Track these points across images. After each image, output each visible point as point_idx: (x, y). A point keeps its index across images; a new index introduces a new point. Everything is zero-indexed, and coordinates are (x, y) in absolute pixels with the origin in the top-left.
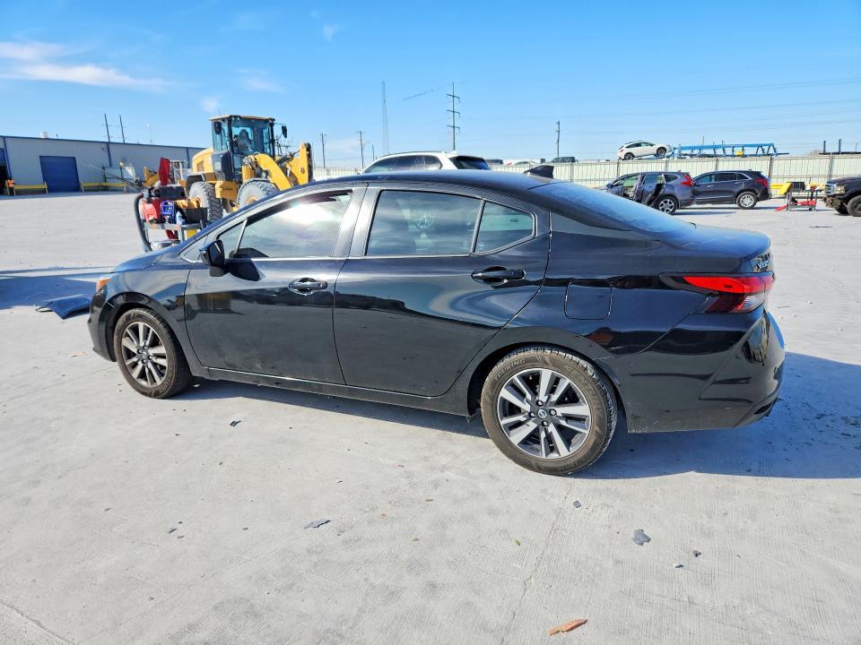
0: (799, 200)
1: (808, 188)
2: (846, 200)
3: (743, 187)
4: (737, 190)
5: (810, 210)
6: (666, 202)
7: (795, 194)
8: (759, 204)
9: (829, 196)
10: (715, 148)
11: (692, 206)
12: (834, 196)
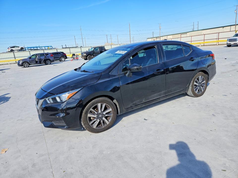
0: (75, 58)
1: (76, 55)
2: (87, 57)
3: (61, 56)
4: (60, 57)
5: (77, 60)
6: (48, 61)
7: (74, 57)
8: (66, 60)
9: (83, 56)
10: (37, 47)
11: (55, 61)
12: (84, 56)
